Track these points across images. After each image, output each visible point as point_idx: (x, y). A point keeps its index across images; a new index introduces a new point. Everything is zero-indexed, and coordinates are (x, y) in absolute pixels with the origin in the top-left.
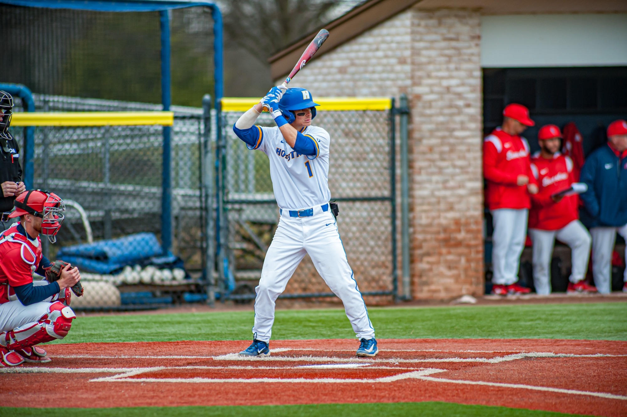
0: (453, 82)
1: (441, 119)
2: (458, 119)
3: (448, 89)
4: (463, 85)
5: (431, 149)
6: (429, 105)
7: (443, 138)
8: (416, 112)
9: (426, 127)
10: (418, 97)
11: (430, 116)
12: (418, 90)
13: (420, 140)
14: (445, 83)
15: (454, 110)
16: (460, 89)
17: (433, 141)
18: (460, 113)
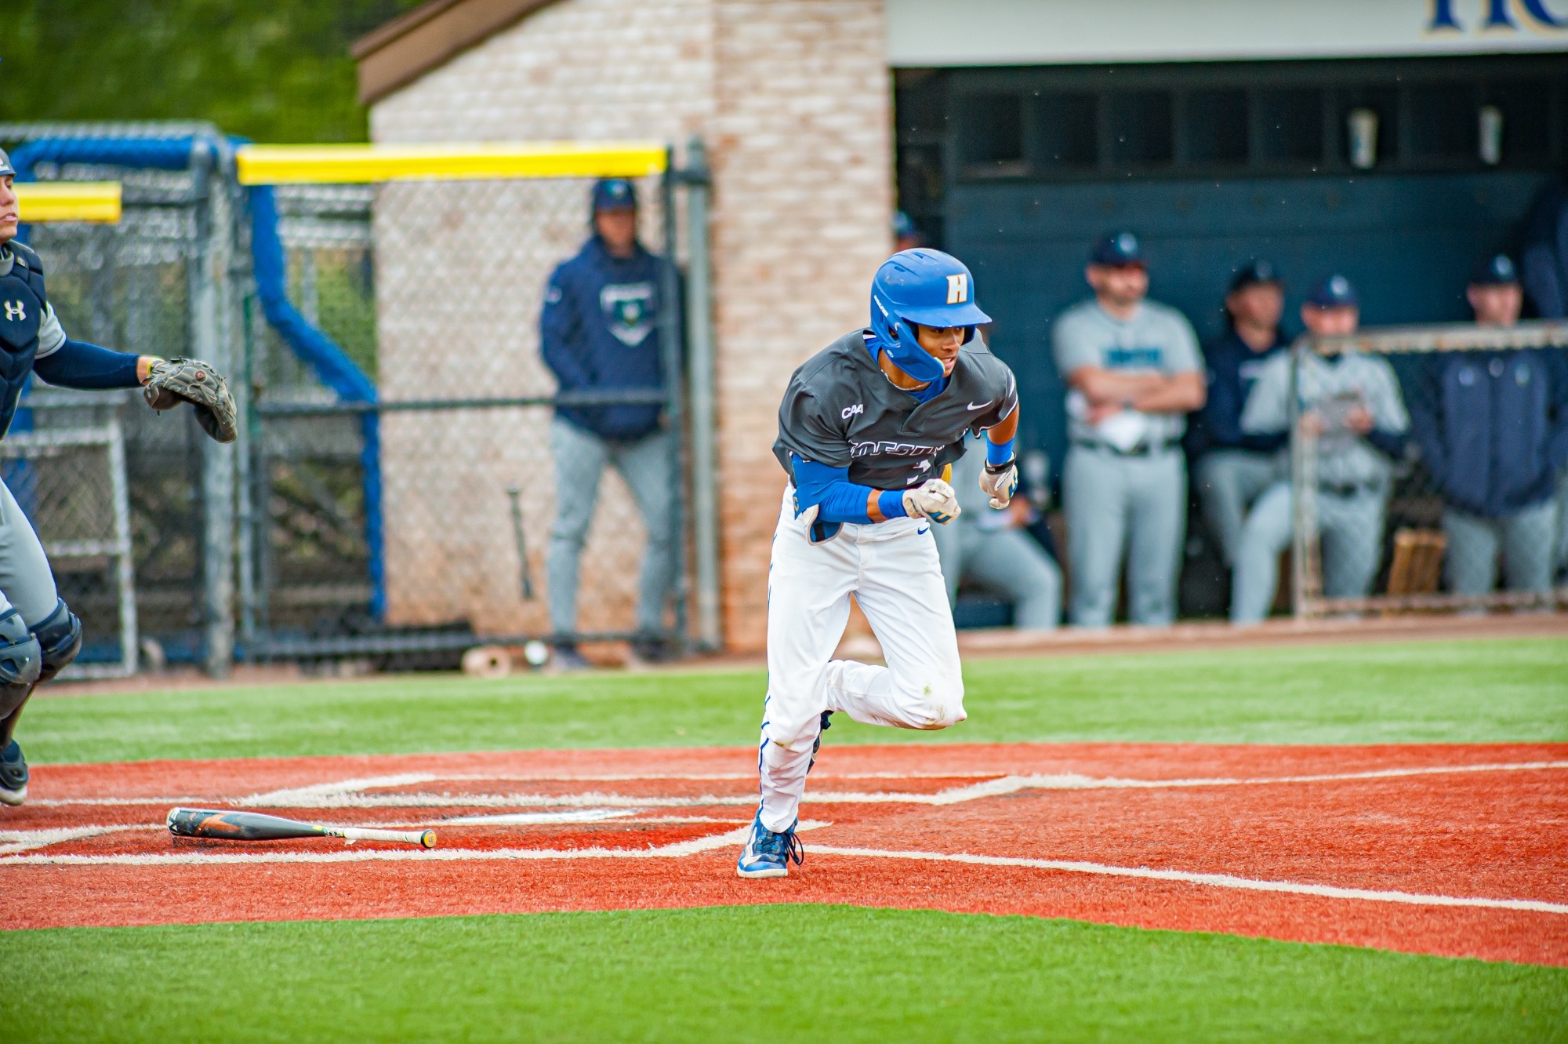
0: (818, 103)
1: (790, 196)
2: (832, 194)
3: (805, 121)
4: (842, 108)
5: (765, 272)
6: (759, 160)
7: (796, 243)
8: (727, 179)
9: (753, 217)
10: (731, 141)
11: (761, 189)
12: (733, 123)
13: (737, 249)
14: (799, 105)
15: (821, 174)
16: (836, 122)
17: (771, 252)
18: (836, 179)
